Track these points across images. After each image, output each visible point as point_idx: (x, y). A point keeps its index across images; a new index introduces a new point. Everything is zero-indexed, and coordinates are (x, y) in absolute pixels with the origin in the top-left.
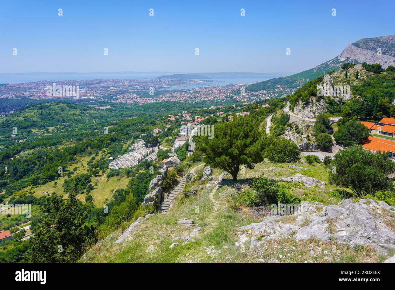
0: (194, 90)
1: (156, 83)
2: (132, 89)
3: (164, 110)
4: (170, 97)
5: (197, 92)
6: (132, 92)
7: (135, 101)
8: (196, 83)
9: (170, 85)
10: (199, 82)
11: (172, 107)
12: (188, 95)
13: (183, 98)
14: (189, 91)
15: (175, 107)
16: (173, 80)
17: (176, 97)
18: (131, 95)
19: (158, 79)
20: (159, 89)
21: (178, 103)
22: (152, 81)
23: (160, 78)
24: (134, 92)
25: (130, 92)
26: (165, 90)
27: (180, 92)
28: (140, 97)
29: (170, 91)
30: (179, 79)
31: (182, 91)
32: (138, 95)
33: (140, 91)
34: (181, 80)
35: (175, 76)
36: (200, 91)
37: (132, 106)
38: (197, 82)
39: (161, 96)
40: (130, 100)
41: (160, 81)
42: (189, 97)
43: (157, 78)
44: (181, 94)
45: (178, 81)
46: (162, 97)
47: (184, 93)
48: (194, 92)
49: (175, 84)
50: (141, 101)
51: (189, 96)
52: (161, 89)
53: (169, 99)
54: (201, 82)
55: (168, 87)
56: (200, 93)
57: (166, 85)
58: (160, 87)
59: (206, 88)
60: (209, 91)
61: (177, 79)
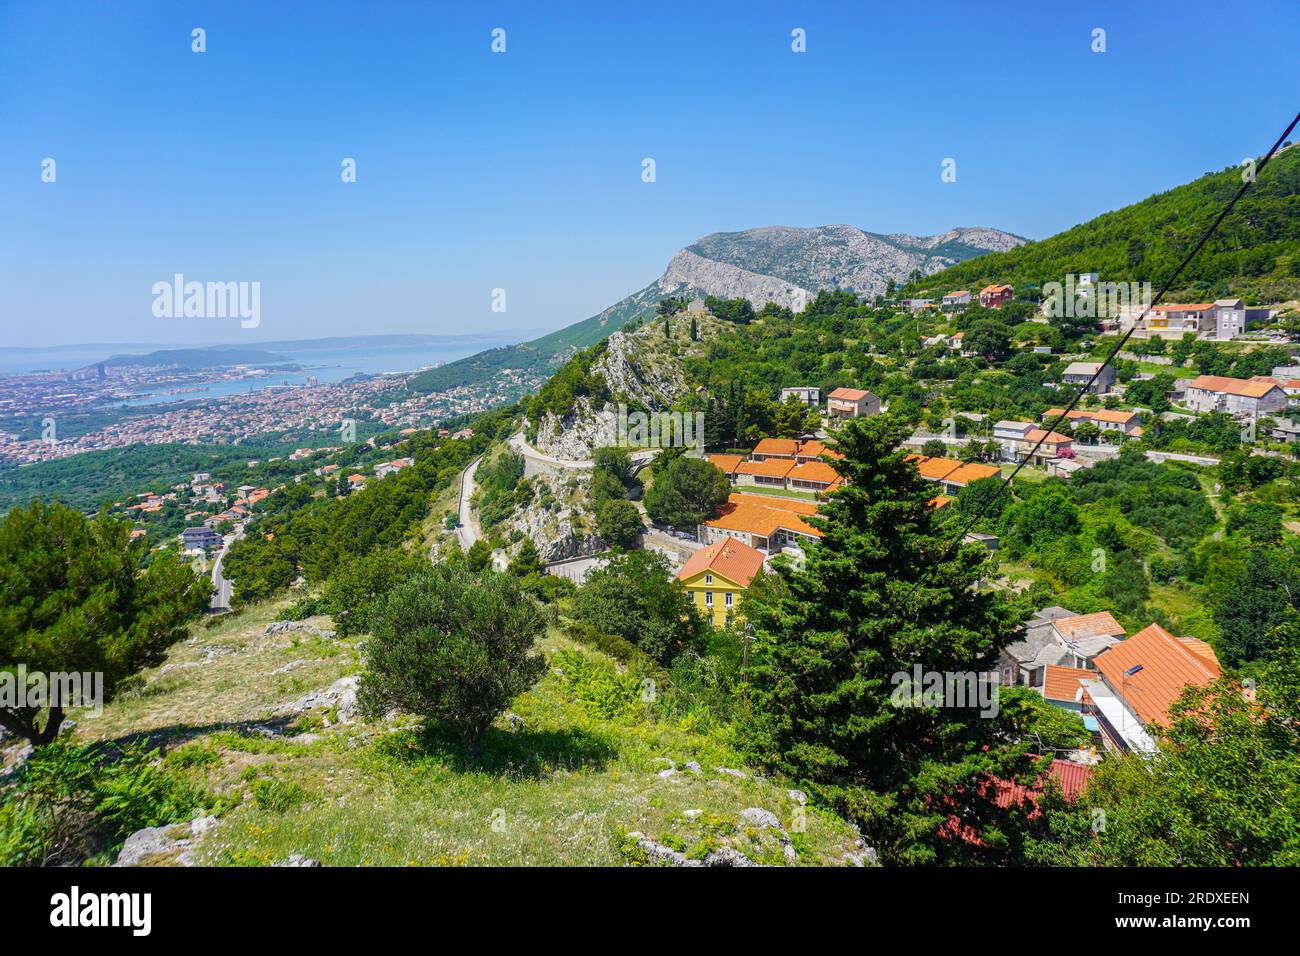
0: (237, 400)
1: (85, 384)
3: (121, 476)
4: (144, 431)
5: (245, 406)
8: (241, 377)
9: (144, 387)
10: (251, 373)
11: (153, 465)
12: (212, 419)
13: (195, 432)
14: (217, 404)
15: (165, 465)
16: (153, 369)
17: (168, 427)
19: (96, 371)
20: (103, 403)
21: (175, 447)
22: (70, 378)
23: (101, 367)
26: (125, 406)
27: (182, 412)
28: (20, 440)
29: (144, 410)
30: (176, 366)
31: (190, 407)
32: (16, 430)
33: (21, 418)
34: (185, 371)
35: (160, 357)
36: (256, 404)
38: (243, 372)
39: (111, 428)
41: (102, 376)
42: (218, 426)
43: (92, 367)
44: (186, 417)
45: (175, 372)
46: (115, 434)
47: (196, 413)
48: (235, 407)
49: (162, 386)
50: (25, 451)
51: (218, 422)
52: (108, 406)
53: (141, 436)
54: (257, 371)
55: (138, 397)
56: (258, 407)
57: (129, 390)
58: (103, 397)
59: (276, 392)
60: (289, 400)
61: (169, 367)
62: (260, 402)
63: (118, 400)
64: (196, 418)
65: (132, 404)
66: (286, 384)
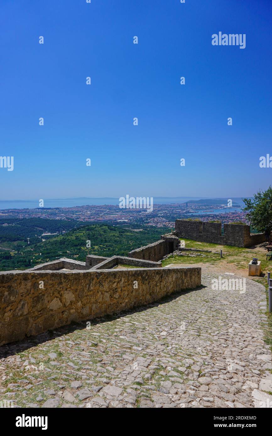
0: (222, 215)
1: (183, 208)
2: (161, 214)
5: (224, 217)
6: (161, 216)
7: (164, 225)
8: (223, 208)
9: (197, 210)
10: (226, 207)
14: (216, 216)
16: (199, 205)
18: (160, 219)
19: (186, 204)
20: (187, 213)
22: (179, 206)
23: (187, 203)
24: (162, 217)
25: (159, 217)
26: (192, 215)
27: (207, 218)
28: (168, 221)
29: (197, 216)
30: (205, 204)
31: (209, 216)
32: (167, 219)
33: (169, 216)
34: (208, 205)
35: (202, 201)
36: (227, 217)
37: (162, 230)
40: (160, 224)
41: (187, 206)
43: (185, 203)
45: (205, 206)
48: (221, 217)
49: (201, 209)
50: (170, 225)
52: (188, 214)
55: (195, 212)
56: (228, 218)
57: (193, 210)
58: (187, 212)
59: (234, 213)
60: (237, 216)
61: (204, 204)
62: (228, 216)
63: (191, 213)
64: (210, 219)
65: (194, 214)
66: (236, 211)
